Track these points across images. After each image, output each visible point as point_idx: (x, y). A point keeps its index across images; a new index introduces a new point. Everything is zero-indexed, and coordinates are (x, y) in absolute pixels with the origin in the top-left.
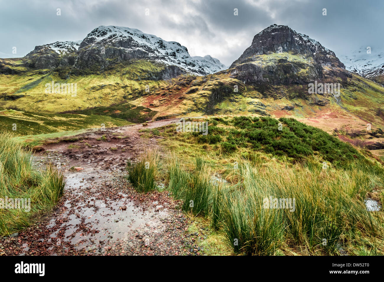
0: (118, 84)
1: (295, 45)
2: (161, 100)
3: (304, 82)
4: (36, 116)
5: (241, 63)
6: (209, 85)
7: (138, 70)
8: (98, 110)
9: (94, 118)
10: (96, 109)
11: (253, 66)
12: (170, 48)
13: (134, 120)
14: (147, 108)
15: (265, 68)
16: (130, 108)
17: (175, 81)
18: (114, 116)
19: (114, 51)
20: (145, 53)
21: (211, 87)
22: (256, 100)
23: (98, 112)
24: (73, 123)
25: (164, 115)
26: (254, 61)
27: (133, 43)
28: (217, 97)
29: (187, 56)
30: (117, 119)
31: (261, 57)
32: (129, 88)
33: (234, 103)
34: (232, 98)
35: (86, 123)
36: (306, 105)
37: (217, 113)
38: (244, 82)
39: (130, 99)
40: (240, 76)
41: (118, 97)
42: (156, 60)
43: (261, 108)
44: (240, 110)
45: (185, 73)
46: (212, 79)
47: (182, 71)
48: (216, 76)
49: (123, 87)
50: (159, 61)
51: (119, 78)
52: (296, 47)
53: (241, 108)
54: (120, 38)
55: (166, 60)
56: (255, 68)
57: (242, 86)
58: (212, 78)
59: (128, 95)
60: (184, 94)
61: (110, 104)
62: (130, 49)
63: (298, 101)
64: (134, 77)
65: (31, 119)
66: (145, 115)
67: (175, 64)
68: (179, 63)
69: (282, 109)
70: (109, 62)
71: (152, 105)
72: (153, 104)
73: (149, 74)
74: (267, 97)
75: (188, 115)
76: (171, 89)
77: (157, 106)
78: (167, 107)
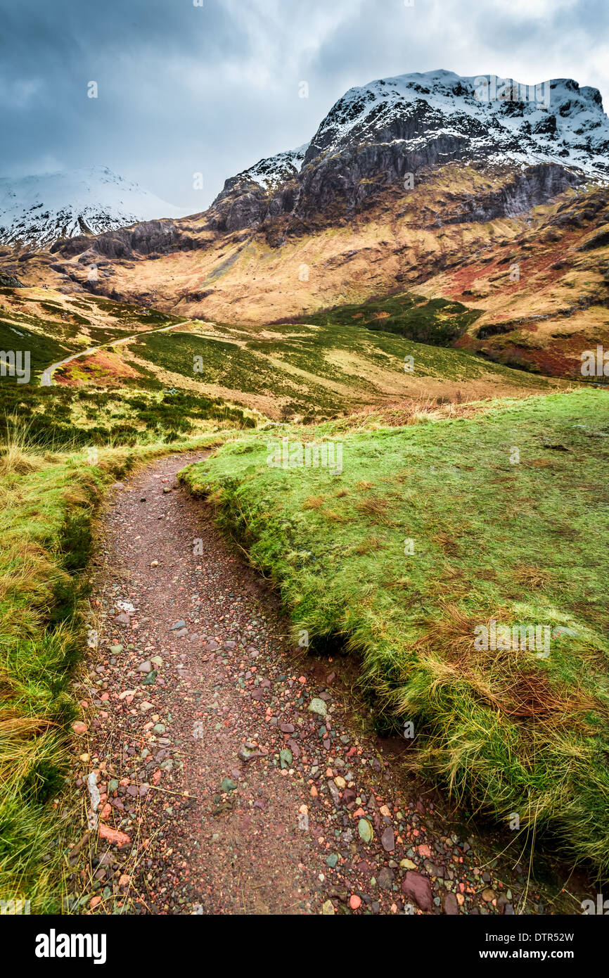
0: (385, 243)
2: (494, 276)
4: (234, 330)
7: (438, 198)
8: (340, 313)
9: (334, 333)
10: (336, 312)
12: (538, 106)
13: (420, 336)
14: (453, 303)
16: (411, 304)
17: (541, 215)
18: (375, 327)
19: (379, 155)
20: (460, 141)
23: (340, 319)
24: (295, 345)
25: (501, 321)
27: (430, 118)
30: (382, 332)
32: (410, 253)
35: (318, 343)
39: (411, 281)
41: (384, 279)
42: (490, 157)
45: (580, 184)
47: (572, 179)
49: (396, 252)
50: (501, 157)
51: (388, 227)
54: (395, 112)
55: (521, 152)
59: (408, 271)
60: (570, 254)
61: (366, 296)
62: (420, 140)
64: (425, 219)
65: (225, 338)
66: (448, 322)
67: (548, 159)
70: (367, 186)
71: (470, 293)
72: (472, 290)
73: (465, 205)
76: (530, 242)
77: (482, 294)
78: (512, 295)
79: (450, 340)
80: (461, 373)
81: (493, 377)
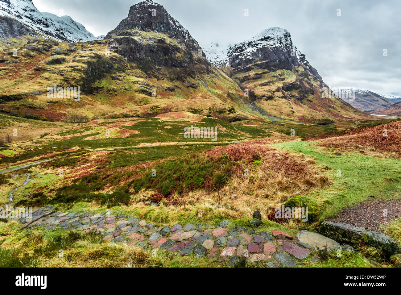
1: (170, 28)
3: (181, 65)
5: (119, 36)
6: (82, 57)
11: (134, 42)
15: (146, 46)
21: (86, 58)
22: (141, 80)
25: (12, 94)
26: (133, 36)
28: (96, 73)
29: (32, 9)
31: (140, 33)
33: (118, 81)
34: (114, 75)
36: (183, 87)
37: (97, 93)
38: (126, 58)
40: (120, 50)
43: (148, 88)
44: (126, 89)
45: (33, 34)
48: (89, 46)
52: (171, 30)
53: (126, 87)
56: (137, 44)
57: (124, 62)
58: (85, 48)
60: (42, 65)
63: (177, 83)
67: (11, 16)
68: (19, 17)
69: (166, 90)
74: (150, 77)
78: (14, 81)
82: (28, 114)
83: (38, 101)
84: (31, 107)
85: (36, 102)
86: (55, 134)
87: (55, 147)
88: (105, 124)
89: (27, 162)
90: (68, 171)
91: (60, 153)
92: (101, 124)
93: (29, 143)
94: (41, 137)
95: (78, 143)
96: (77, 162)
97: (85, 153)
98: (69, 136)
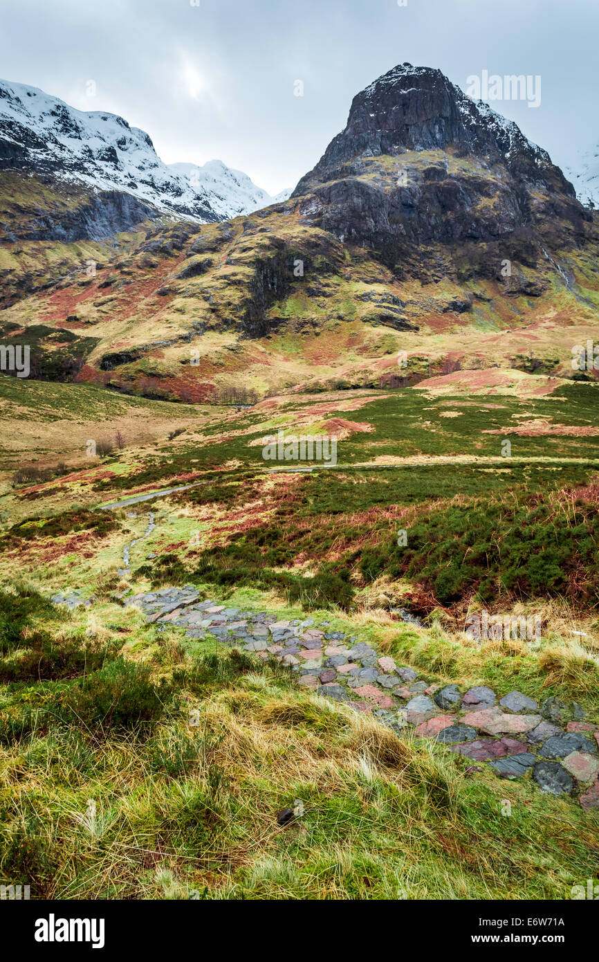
1: (460, 128)
2: (99, 300)
3: (491, 233)
5: (325, 182)
6: (244, 250)
7: (3, 208)
11: (362, 189)
12: (95, 133)
14: (59, 331)
15: (393, 194)
17: (127, 242)
20: (15, 148)
21: (251, 253)
22: (379, 288)
25: (123, 349)
26: (360, 174)
28: (273, 284)
29: (154, 162)
31: (378, 163)
33: (321, 299)
34: (312, 285)
36: (498, 297)
37: (276, 332)
38: (342, 237)
40: (328, 219)
42: (57, 173)
43: (395, 310)
44: (340, 318)
45: (155, 217)
46: (249, 231)
47: (146, 211)
48: (260, 221)
50: (67, 175)
52: (464, 134)
53: (342, 313)
55: (89, 174)
56: (368, 194)
57: (336, 248)
58: (250, 227)
60: (172, 280)
63: (480, 287)
66: (58, 352)
67: (121, 188)
68: (132, 185)
69: (445, 311)
71: (76, 319)
72: (78, 316)
73: (40, 220)
74: (402, 279)
75: (197, 342)
76: (127, 267)
77: (91, 320)
78: (125, 321)
79: (68, 373)
80: (102, 411)
81: (140, 411)
82: (149, 390)
83: (164, 361)
84: (154, 375)
85: (161, 363)
86: (195, 432)
87: (194, 461)
88: (292, 407)
89: (149, 488)
90: (220, 514)
91: (204, 472)
92: (285, 407)
93: (150, 450)
94: (171, 439)
95: (239, 453)
96: (235, 495)
97: (253, 476)
98: (219, 436)
